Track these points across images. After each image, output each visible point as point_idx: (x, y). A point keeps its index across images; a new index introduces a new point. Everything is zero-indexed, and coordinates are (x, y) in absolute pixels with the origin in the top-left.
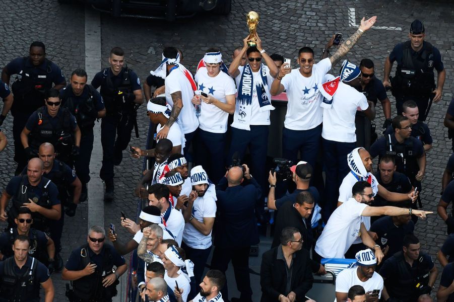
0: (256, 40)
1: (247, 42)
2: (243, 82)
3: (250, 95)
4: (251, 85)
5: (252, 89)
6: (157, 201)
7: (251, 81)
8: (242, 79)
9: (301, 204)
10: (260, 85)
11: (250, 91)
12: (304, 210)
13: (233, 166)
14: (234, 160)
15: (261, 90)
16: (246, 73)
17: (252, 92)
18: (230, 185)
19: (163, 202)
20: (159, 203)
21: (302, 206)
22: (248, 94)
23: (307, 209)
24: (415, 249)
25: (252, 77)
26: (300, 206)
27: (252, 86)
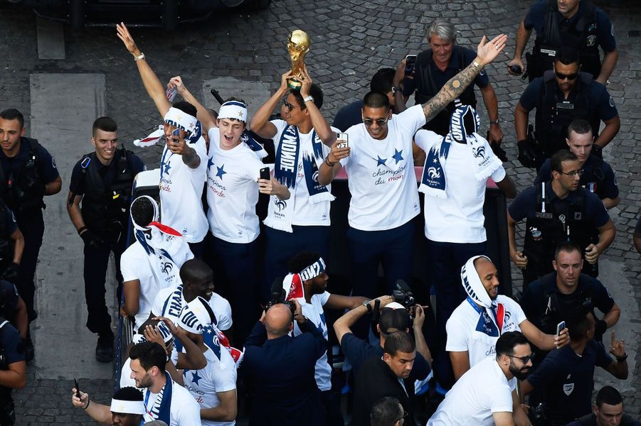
0: (303, 79)
1: (287, 80)
2: (283, 148)
3: (292, 171)
4: (294, 154)
5: (296, 161)
6: (144, 372)
7: (295, 147)
8: (281, 143)
9: (393, 354)
10: (309, 157)
11: (293, 165)
12: (399, 364)
13: (273, 304)
14: (275, 293)
15: (310, 167)
16: (289, 134)
17: (295, 167)
18: (270, 337)
19: (154, 374)
20: (147, 375)
21: (395, 358)
22: (289, 170)
23: (404, 361)
24: (612, 413)
25: (298, 141)
26: (392, 358)
27: (297, 156)
